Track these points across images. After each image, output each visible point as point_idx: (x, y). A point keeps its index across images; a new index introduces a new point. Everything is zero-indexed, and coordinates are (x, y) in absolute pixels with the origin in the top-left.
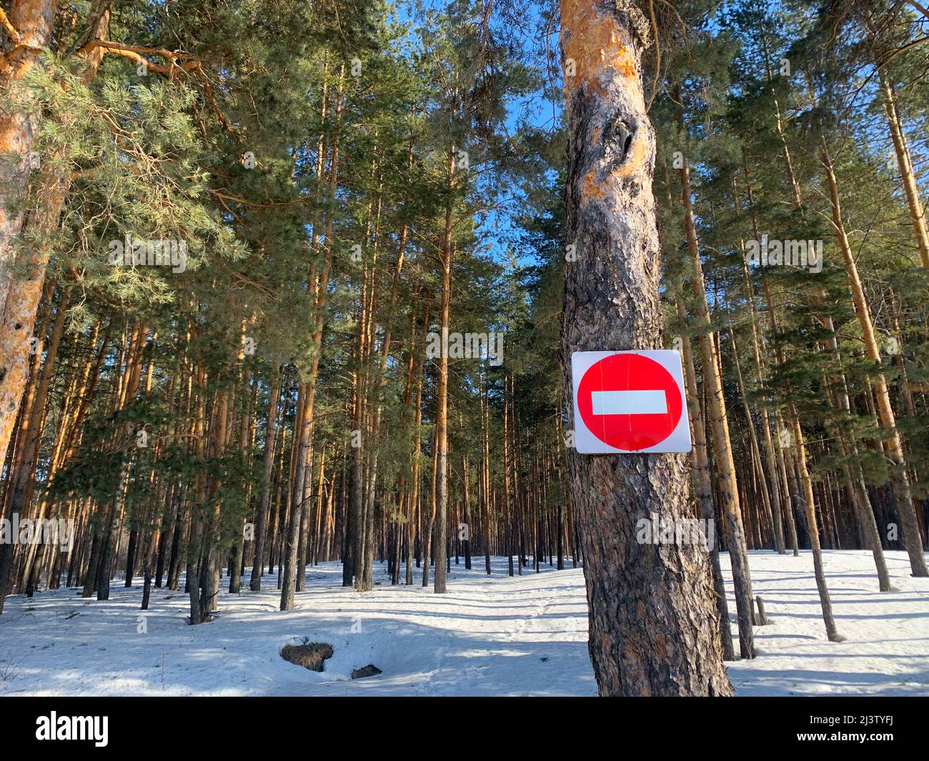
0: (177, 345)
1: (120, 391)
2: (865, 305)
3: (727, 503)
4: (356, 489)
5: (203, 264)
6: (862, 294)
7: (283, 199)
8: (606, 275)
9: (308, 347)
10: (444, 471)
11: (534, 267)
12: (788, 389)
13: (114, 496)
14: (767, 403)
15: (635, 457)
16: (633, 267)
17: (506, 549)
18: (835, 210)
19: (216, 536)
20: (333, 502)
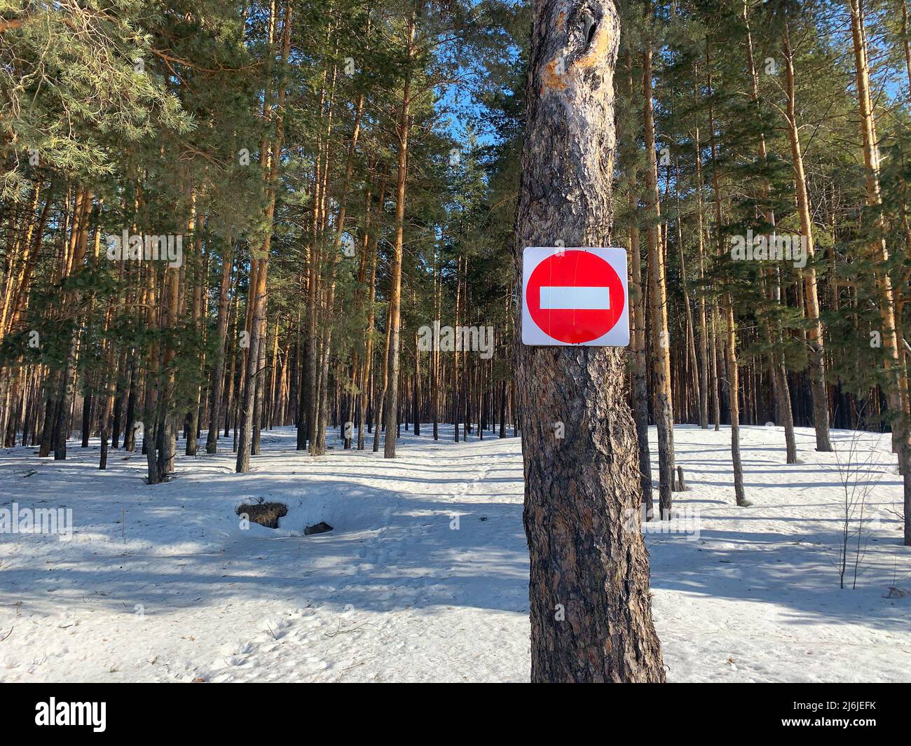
0: (125, 212)
1: (66, 257)
2: (806, 201)
3: (659, 384)
4: (310, 361)
5: (148, 134)
6: (805, 189)
7: (233, 64)
8: (562, 170)
9: (260, 222)
10: (396, 347)
11: (493, 146)
12: (726, 279)
13: (66, 363)
14: (705, 293)
15: (576, 349)
16: (589, 163)
17: (452, 418)
18: (789, 103)
19: (171, 403)
20: (287, 371)
